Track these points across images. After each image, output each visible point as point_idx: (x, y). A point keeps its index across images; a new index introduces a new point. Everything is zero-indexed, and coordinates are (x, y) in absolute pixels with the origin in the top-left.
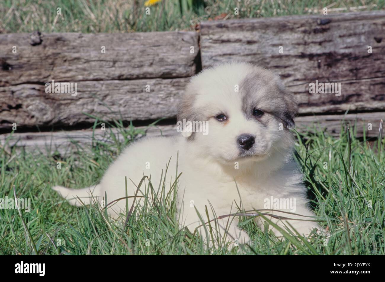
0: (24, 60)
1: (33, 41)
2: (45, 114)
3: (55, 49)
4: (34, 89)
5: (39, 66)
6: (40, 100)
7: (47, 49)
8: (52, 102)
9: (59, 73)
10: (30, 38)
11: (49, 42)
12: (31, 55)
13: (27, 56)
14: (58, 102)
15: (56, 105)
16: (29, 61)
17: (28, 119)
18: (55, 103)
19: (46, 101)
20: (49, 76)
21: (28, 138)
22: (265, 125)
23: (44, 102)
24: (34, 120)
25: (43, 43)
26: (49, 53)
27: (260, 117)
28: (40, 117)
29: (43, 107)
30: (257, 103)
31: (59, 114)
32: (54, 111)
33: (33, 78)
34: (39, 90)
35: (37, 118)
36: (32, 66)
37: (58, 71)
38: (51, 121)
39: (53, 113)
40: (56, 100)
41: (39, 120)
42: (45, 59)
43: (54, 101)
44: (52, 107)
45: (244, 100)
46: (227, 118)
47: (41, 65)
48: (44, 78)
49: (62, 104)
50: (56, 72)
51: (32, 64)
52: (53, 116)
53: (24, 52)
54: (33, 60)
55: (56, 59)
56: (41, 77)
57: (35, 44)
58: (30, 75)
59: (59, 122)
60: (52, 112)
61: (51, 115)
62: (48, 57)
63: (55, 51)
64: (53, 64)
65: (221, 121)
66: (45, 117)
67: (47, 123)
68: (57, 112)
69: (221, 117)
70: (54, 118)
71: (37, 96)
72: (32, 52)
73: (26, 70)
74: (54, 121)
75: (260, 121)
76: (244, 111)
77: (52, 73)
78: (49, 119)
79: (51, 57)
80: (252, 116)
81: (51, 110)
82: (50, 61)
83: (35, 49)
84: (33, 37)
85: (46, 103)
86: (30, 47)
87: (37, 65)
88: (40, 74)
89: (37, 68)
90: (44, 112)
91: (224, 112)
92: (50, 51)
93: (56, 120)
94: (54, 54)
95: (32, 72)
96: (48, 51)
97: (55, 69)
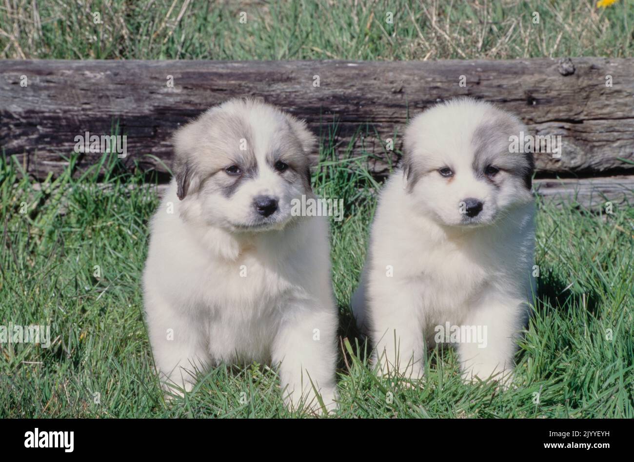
0: (553, 93)
1: (566, 70)
2: (573, 158)
3: (591, 80)
4: (562, 128)
5: (570, 101)
6: (569, 141)
7: (581, 79)
8: (584, 144)
9: (595, 108)
10: (562, 67)
11: (582, 71)
12: (563, 87)
13: (558, 88)
14: (591, 144)
15: (588, 147)
16: (559, 95)
17: (550, 163)
18: (587, 145)
19: (576, 143)
20: (582, 112)
21: (549, 186)
22: (498, 187)
23: (574, 144)
24: (559, 165)
25: (576, 72)
26: (584, 85)
27: (494, 176)
28: (567, 161)
29: (573, 150)
30: (493, 159)
31: (590, 158)
32: (586, 155)
33: (561, 114)
34: (569, 129)
35: (564, 163)
36: (563, 101)
37: (593, 106)
38: (579, 166)
39: (584, 157)
40: (589, 141)
41: (565, 165)
42: (578, 93)
43: (586, 142)
44: (583, 150)
45: (477, 156)
46: (453, 173)
47: (574, 99)
48: (576, 115)
49: (594, 146)
50: (591, 108)
51: (562, 99)
52: (584, 161)
53: (555, 83)
54: (564, 93)
55: (591, 92)
56: (572, 114)
57: (568, 74)
58: (559, 111)
59: (589, 167)
60: (582, 155)
61: (582, 159)
62: (583, 89)
63: (590, 83)
64: (587, 98)
65: (445, 176)
66: (573, 162)
67: (573, 169)
68: (589, 155)
69: (447, 172)
70: (585, 163)
71: (566, 136)
72: (564, 83)
73: (555, 106)
74: (582, 167)
75: (492, 181)
76: (475, 168)
77: (586, 109)
78: (579, 163)
79: (587, 89)
80: (484, 175)
81: (582, 153)
82: (584, 94)
83: (567, 79)
84: (565, 66)
85: (577, 146)
86: (562, 78)
87: (568, 99)
88: (571, 111)
89: (568, 103)
90: (573, 155)
91: (449, 166)
92: (584, 82)
93: (586, 165)
94: (589, 86)
95: (561, 108)
96: (583, 82)
97: (589, 103)
